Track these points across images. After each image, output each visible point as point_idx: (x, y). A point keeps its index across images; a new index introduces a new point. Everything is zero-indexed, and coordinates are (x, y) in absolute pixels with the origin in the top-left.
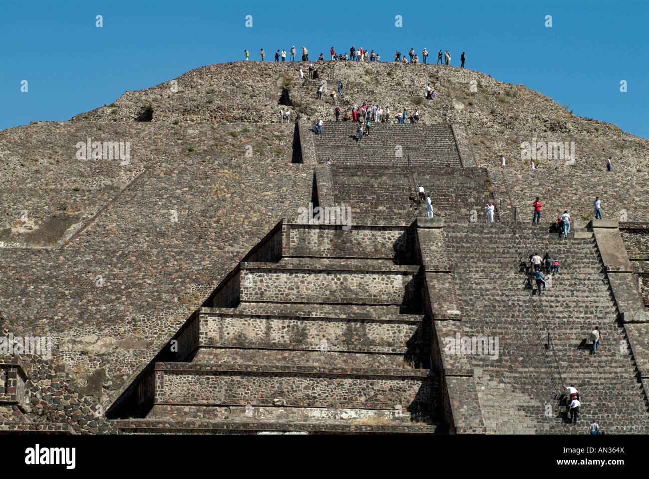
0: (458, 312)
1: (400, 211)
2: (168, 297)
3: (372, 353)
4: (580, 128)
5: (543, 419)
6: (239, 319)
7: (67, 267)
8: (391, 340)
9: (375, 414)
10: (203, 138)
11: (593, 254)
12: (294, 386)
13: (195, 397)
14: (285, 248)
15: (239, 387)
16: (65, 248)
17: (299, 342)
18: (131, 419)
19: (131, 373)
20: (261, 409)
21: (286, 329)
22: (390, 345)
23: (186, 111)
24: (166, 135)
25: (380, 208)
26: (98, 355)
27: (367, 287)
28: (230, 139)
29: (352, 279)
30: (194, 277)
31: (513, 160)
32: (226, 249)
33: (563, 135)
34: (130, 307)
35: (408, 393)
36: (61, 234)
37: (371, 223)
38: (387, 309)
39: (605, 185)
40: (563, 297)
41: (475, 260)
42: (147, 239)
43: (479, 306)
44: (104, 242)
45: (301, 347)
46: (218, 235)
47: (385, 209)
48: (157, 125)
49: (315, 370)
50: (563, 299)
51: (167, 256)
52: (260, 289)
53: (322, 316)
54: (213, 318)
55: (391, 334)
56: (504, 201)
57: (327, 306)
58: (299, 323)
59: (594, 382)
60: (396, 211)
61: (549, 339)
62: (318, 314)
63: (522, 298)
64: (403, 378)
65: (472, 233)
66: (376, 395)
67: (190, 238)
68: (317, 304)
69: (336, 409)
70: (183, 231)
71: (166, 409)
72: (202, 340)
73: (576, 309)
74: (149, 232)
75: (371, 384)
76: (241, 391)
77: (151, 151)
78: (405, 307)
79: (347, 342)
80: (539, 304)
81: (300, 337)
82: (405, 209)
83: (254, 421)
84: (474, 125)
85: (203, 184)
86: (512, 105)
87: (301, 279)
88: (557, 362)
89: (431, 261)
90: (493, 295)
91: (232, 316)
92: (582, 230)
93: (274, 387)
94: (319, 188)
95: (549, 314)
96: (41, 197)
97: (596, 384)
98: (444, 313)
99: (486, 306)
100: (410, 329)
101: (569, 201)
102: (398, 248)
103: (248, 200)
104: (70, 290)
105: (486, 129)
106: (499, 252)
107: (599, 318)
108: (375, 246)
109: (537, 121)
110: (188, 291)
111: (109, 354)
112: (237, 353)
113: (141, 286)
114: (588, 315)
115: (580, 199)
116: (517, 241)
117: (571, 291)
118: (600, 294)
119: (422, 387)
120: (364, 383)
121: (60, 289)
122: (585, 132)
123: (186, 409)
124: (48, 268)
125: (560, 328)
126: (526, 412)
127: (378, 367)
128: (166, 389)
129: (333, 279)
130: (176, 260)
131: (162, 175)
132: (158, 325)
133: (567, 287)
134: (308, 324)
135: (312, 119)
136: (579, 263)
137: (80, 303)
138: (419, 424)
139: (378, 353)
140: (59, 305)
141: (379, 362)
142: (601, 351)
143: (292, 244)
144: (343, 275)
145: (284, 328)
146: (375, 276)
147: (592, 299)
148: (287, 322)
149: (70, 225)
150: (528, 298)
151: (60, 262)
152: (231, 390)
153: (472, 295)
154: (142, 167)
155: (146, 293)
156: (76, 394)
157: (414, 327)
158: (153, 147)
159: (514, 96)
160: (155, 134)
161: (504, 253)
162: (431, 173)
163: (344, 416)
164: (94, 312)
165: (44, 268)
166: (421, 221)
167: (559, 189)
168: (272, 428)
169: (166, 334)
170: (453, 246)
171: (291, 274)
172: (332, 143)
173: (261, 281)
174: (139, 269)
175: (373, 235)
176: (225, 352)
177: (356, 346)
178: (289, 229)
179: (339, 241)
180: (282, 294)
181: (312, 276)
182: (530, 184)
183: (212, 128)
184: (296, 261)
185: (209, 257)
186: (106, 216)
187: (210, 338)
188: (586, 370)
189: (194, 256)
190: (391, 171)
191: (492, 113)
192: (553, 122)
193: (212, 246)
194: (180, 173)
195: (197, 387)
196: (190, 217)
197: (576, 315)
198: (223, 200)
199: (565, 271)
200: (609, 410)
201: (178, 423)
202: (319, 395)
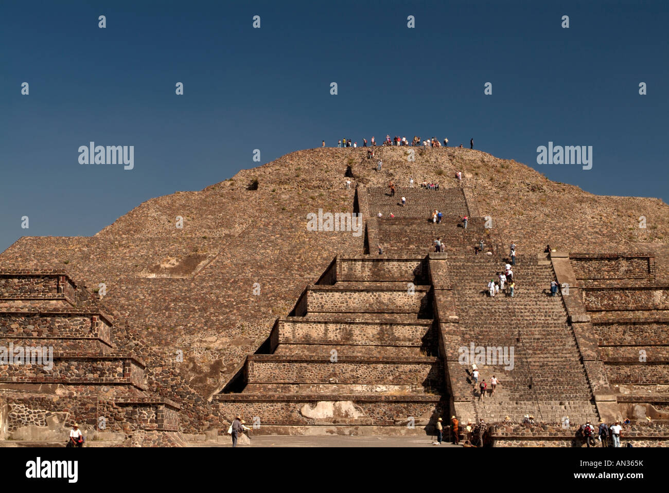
0: (457, 317)
1: (425, 248)
2: (265, 310)
3: (397, 346)
4: (552, 189)
5: (514, 390)
6: (306, 324)
7: (196, 290)
8: (411, 337)
9: (400, 388)
10: (292, 201)
11: (551, 275)
12: (344, 370)
13: (276, 378)
14: (339, 275)
15: (306, 371)
16: (196, 277)
17: (348, 339)
18: (232, 394)
19: (239, 362)
20: (321, 386)
21: (338, 331)
22: (410, 340)
23: (281, 183)
24: (266, 199)
25: (411, 246)
26: (218, 350)
27: (394, 301)
28: (310, 201)
29: (384, 296)
30: (283, 296)
31: (505, 211)
32: (305, 277)
33: (540, 194)
34: (240, 317)
35: (422, 373)
36: (194, 268)
37: (398, 257)
38: (409, 316)
39: (567, 228)
40: (530, 305)
41: (469, 281)
42: (251, 270)
43: (471, 313)
44: (222, 273)
45: (348, 343)
46: (300, 266)
47: (414, 247)
48: (261, 193)
49: (358, 359)
50: (530, 307)
51: (264, 282)
52: (321, 303)
53: (363, 321)
54: (288, 324)
55: (411, 333)
56: (497, 240)
57: (367, 314)
58: (347, 326)
59: (550, 364)
60: (422, 248)
61: (519, 335)
62: (360, 320)
63: (501, 307)
64: (419, 363)
65: (467, 263)
66: (400, 375)
67: (281, 269)
68: (360, 313)
69: (373, 385)
70: (276, 265)
71: (256, 386)
72: (281, 339)
73: (538, 314)
74: (253, 265)
75: (397, 368)
76: (307, 374)
77: (257, 211)
78: (420, 314)
79: (381, 339)
80: (513, 311)
81: (348, 336)
82: (428, 247)
83: (316, 394)
84: (479, 188)
85: (289, 232)
86: (506, 174)
87: (349, 296)
88: (525, 350)
89: (438, 282)
90: (481, 305)
91: (301, 322)
92: (544, 259)
93: (329, 371)
94: (369, 234)
95: (520, 318)
96: (180, 243)
97: (552, 365)
98: (447, 318)
99: (476, 313)
100: (424, 329)
101: (542, 239)
102: (417, 274)
103: (320, 243)
104: (199, 306)
105: (487, 191)
106: (485, 275)
107: (554, 320)
108: (401, 273)
109: (522, 185)
110: (279, 305)
111: (225, 349)
112: (305, 348)
113: (246, 302)
114: (547, 318)
115: (549, 238)
116: (498, 267)
117: (536, 301)
118: (555, 303)
119: (432, 369)
120: (392, 367)
121: (192, 305)
122: (556, 192)
123: (270, 386)
124: (183, 291)
125: (527, 327)
126: (503, 386)
127: (402, 355)
128: (255, 373)
129: (371, 296)
130: (271, 285)
131: (262, 226)
132: (258, 329)
133: (533, 299)
134: (353, 327)
135: (367, 186)
136: (541, 282)
137: (205, 315)
138: (429, 394)
139: (402, 346)
140: (191, 316)
141: (403, 353)
142: (556, 342)
143: (343, 272)
144: (378, 293)
145: (337, 330)
146: (400, 293)
147: (550, 307)
148: (339, 326)
149: (200, 262)
150: (505, 306)
151: (192, 287)
152: (300, 373)
153: (467, 305)
154: (250, 221)
155: (250, 308)
156: (179, 377)
157: (426, 327)
158: (257, 208)
159: (507, 168)
160: (259, 199)
161: (489, 276)
162: (446, 222)
163: (378, 389)
164: (215, 321)
165: (181, 291)
166: (432, 255)
167: (535, 231)
168: (328, 398)
169: (263, 335)
170: (454, 272)
171: (342, 293)
172: (381, 203)
173: (322, 298)
174: (245, 291)
175: (399, 265)
176: (297, 347)
177: (386, 341)
178: (341, 262)
179: (376, 270)
180: (336, 307)
181: (357, 293)
182: (515, 228)
183: (298, 193)
184: (346, 284)
185: (293, 282)
186: (223, 255)
187: (286, 338)
188: (545, 356)
189: (283, 282)
190: (419, 221)
191: (491, 180)
192: (533, 185)
193: (296, 274)
194: (274, 225)
195: (277, 371)
196: (281, 255)
197: (539, 318)
198: (303, 243)
199: (532, 288)
200: (560, 383)
201: (263, 396)
202: (361, 375)
